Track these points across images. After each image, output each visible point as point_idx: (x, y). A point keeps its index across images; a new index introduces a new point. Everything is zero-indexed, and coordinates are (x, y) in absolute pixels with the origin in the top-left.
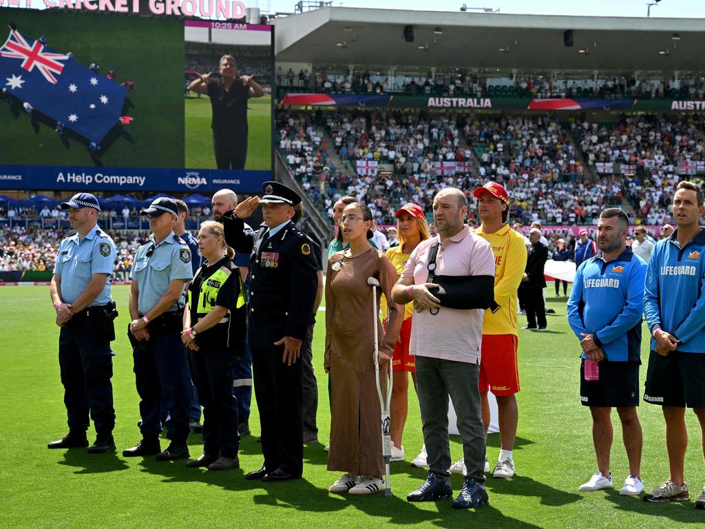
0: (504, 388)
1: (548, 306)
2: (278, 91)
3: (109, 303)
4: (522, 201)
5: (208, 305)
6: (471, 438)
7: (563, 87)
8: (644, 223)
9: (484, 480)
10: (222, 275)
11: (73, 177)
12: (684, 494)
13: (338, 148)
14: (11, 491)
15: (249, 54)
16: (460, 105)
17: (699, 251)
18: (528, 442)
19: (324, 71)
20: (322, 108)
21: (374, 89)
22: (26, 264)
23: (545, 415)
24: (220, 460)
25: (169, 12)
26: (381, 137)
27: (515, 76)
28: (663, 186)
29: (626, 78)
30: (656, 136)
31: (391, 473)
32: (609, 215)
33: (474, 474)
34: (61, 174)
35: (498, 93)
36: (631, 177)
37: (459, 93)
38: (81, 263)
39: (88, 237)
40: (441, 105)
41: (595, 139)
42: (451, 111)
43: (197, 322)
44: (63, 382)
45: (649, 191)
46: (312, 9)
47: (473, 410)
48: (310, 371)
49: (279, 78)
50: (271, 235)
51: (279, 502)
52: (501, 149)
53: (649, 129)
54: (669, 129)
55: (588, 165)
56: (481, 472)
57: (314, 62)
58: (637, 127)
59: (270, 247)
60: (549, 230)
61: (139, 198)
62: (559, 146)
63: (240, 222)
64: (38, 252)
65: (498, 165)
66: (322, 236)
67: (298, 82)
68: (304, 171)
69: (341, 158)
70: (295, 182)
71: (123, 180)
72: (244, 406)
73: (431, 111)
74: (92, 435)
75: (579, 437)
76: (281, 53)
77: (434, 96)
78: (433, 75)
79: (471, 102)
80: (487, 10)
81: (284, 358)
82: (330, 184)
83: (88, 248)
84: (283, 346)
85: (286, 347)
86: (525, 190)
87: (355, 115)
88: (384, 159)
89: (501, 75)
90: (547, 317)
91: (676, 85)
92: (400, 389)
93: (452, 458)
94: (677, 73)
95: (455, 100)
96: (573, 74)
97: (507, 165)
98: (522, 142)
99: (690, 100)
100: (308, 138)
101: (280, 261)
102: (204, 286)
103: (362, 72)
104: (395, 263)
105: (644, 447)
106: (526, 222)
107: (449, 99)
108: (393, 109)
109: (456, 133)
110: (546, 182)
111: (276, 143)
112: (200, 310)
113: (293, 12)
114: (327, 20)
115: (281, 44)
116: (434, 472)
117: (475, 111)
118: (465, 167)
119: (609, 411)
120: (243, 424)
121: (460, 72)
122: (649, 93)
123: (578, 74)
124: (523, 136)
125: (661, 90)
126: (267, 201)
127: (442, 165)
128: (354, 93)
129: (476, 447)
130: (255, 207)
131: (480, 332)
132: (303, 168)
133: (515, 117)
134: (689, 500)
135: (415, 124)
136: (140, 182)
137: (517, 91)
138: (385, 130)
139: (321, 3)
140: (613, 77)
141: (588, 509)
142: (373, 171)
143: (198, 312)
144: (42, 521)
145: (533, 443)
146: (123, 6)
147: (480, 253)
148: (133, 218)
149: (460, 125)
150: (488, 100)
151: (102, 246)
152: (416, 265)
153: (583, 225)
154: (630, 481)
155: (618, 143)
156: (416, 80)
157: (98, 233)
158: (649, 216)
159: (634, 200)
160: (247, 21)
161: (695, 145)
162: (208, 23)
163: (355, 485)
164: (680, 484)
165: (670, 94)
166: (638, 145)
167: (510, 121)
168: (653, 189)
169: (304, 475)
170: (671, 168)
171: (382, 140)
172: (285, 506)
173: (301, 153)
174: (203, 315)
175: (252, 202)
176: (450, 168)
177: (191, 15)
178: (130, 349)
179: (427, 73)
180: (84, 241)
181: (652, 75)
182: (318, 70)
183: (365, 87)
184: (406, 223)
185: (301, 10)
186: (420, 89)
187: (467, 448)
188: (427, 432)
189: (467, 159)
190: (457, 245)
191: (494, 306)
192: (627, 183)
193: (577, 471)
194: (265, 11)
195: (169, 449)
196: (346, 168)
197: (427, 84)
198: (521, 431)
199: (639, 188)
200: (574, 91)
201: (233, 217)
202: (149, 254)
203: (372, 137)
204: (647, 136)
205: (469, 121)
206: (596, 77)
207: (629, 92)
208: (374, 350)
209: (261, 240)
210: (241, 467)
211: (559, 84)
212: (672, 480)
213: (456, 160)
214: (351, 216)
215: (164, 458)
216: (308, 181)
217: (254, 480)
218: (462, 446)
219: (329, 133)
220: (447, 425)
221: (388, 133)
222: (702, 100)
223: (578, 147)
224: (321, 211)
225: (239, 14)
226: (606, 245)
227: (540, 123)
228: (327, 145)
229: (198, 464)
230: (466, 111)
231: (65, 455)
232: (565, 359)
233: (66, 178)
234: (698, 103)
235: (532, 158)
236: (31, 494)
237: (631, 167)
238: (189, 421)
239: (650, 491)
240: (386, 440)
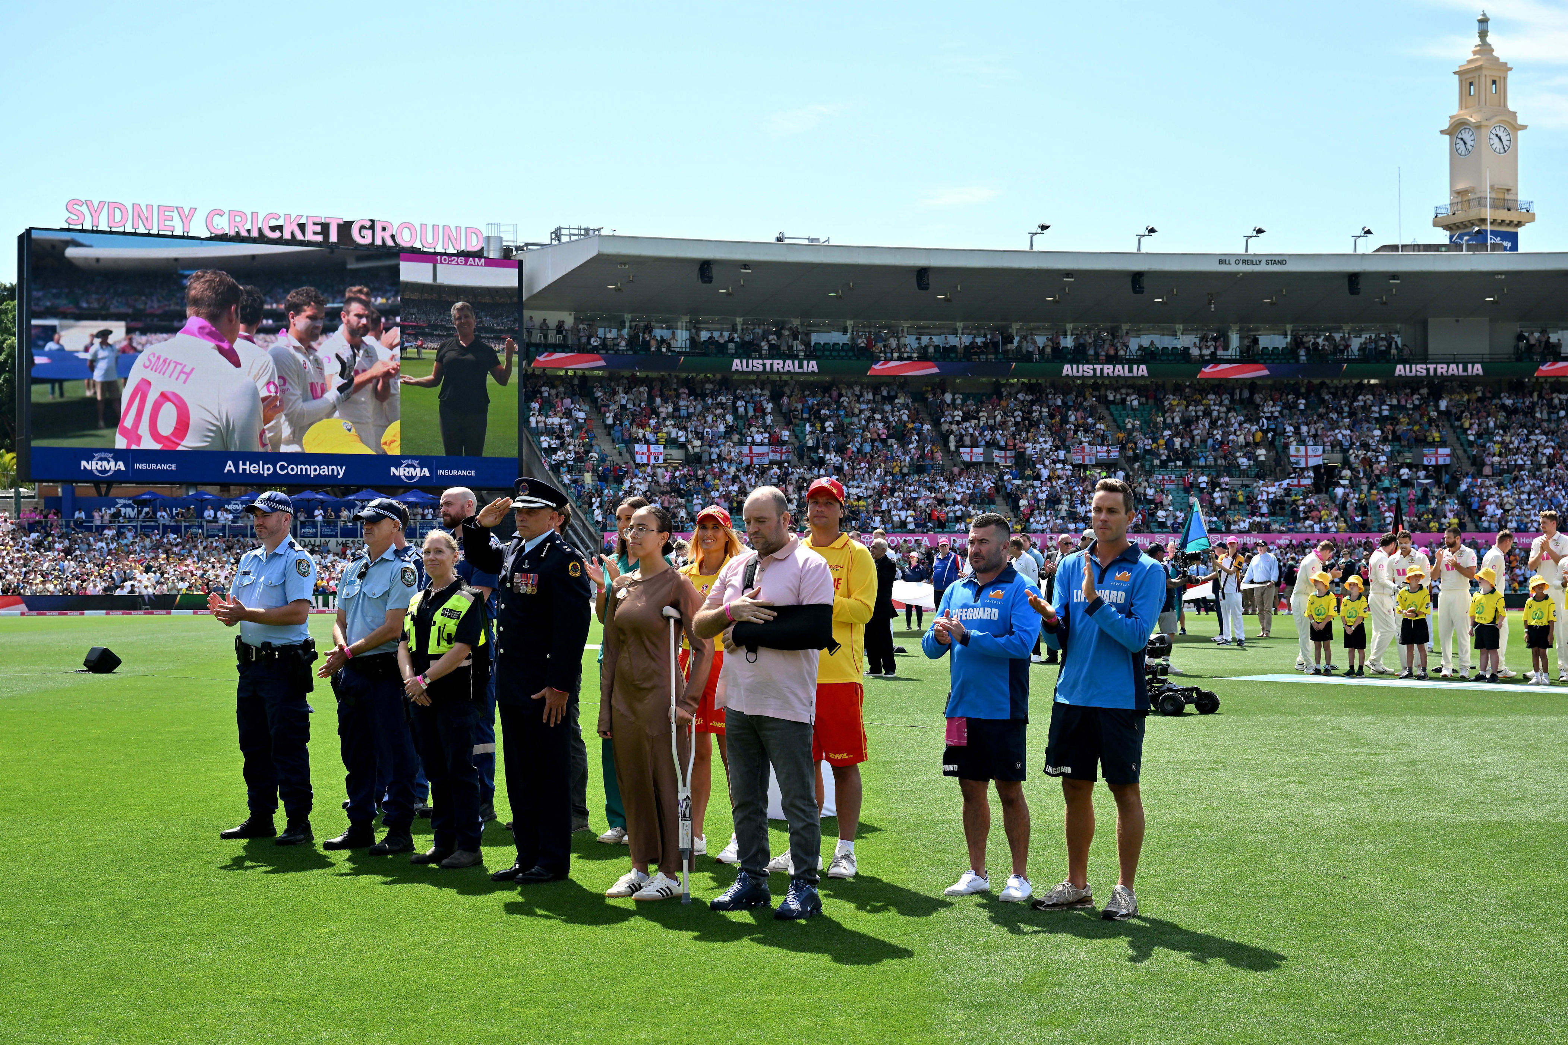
0: (845, 756)
1: (897, 643)
2: (528, 350)
3: (306, 641)
4: (859, 498)
5: (443, 643)
6: (802, 825)
7: (915, 345)
8: (1024, 530)
9: (817, 881)
10: (461, 602)
11: (247, 467)
12: (1087, 900)
13: (609, 428)
14: (171, 897)
15: (487, 300)
16: (775, 370)
17: (1130, 571)
18: (873, 829)
19: (592, 322)
20: (587, 373)
21: (659, 349)
22: (183, 586)
23: (896, 792)
24: (456, 854)
25: (378, 242)
26: (667, 413)
27: (850, 330)
28: (1049, 479)
29: (1002, 334)
30: (1041, 412)
31: (691, 870)
32: (983, 524)
33: (804, 872)
34: (230, 462)
35: (827, 353)
36: (1007, 467)
37: (775, 352)
38: (269, 586)
39: (277, 551)
40: (750, 369)
41: (958, 415)
42: (764, 377)
43: (428, 667)
44: (242, 748)
45: (1033, 486)
46: (573, 238)
47: (806, 787)
48: (576, 733)
49: (530, 332)
50: (527, 550)
51: (539, 911)
52: (830, 430)
53: (1032, 403)
54: (1059, 402)
55: (949, 451)
56: (813, 869)
57: (578, 311)
58: (1016, 399)
59: (526, 566)
60: (898, 539)
61: (336, 496)
62: (910, 426)
63: (483, 533)
64: (198, 568)
65: (827, 451)
66: (587, 548)
67: (553, 338)
68: (562, 458)
69: (613, 441)
70: (550, 473)
71: (315, 470)
72: (487, 781)
73: (736, 377)
74: (280, 821)
75: (943, 822)
76: (533, 297)
77: (740, 357)
78: (739, 328)
79: (790, 366)
80: (813, 240)
81: (545, 717)
82: (598, 476)
83: (278, 565)
84: (543, 699)
85: (548, 702)
86: (864, 484)
87: (632, 384)
88: (671, 442)
89: (831, 328)
90: (896, 659)
91: (1068, 342)
92: (703, 757)
93: (772, 851)
94: (1069, 326)
95: (768, 362)
96: (928, 328)
97: (841, 450)
98: (860, 421)
99: (1088, 363)
100: (568, 414)
101: (540, 585)
102: (438, 617)
103: (642, 324)
104: (696, 586)
105: (1032, 836)
106: (865, 529)
107: (761, 361)
108: (684, 375)
109: (769, 407)
110: (892, 474)
111: (524, 420)
112: (432, 649)
113: (548, 242)
114: (594, 253)
115: (531, 286)
116: (747, 871)
117: (796, 377)
118: (782, 453)
119: (986, 787)
120: (486, 806)
121: (775, 324)
122: (1030, 354)
123: (935, 327)
124: (861, 411)
125: (1048, 350)
126: (520, 505)
127: (751, 450)
128: (630, 353)
129: (807, 836)
130: (506, 512)
131: (814, 680)
132: (560, 455)
133: (850, 386)
134: (1094, 907)
135: (714, 396)
136: (338, 473)
137: (852, 350)
138: (673, 403)
139: (587, 230)
140: (982, 332)
141: (958, 920)
142: (657, 459)
143: (430, 652)
144: (216, 939)
145: (880, 830)
146: (315, 233)
147: (813, 574)
148: (327, 522)
149: (775, 398)
150: (813, 363)
151: (299, 563)
152: (725, 589)
153: (943, 533)
154: (1013, 882)
155: (991, 422)
156: (716, 335)
157: (291, 545)
158: (1032, 520)
159: (1012, 500)
160: (485, 255)
161: (1095, 424)
162: (431, 257)
163: (641, 888)
164: (1082, 885)
165: (1060, 355)
166: (1016, 424)
167: (844, 392)
168: (1037, 483)
169: (571, 875)
170: (1062, 454)
171: (669, 416)
172: (546, 917)
173: (557, 433)
174: (437, 657)
175: (501, 505)
176: (761, 455)
177: (409, 245)
178: (333, 703)
179: (730, 326)
180: (273, 556)
181: (1038, 328)
182: (582, 322)
183: (646, 345)
184: (710, 533)
185: (559, 241)
186: (721, 348)
187: (795, 838)
188: (740, 815)
189: (784, 443)
190: (782, 563)
191: (832, 646)
192: (1001, 476)
193: (941, 869)
194: (509, 240)
195: (386, 840)
196: (620, 454)
197: (731, 340)
198: (866, 814)
199: (1018, 482)
200: (931, 350)
201: (475, 525)
202: (362, 576)
203: (655, 413)
204: (1031, 412)
205: (787, 390)
206: (960, 331)
207: (1006, 352)
208: (670, 705)
209: (514, 557)
210: (485, 864)
211: (910, 341)
212: (1072, 880)
213: (770, 444)
214: (641, 526)
215: (380, 852)
216: (569, 472)
217: (504, 880)
218: (787, 836)
219: (598, 408)
220: (766, 807)
221: (677, 409)
222: (1103, 364)
223: (936, 424)
224: (585, 513)
225: (474, 245)
226: (982, 563)
227: (885, 393)
228: (594, 423)
229: (425, 860)
230: (784, 377)
231: (245, 848)
232: (921, 717)
233: (237, 468)
234: (1098, 367)
235: (873, 441)
236: (200, 902)
237: (1008, 454)
238: (413, 802)
239: (1040, 896)
240: (684, 828)
